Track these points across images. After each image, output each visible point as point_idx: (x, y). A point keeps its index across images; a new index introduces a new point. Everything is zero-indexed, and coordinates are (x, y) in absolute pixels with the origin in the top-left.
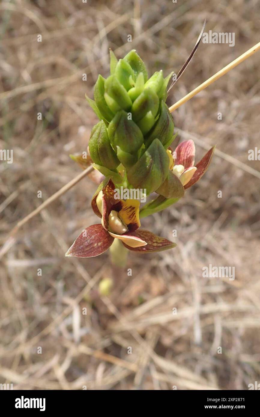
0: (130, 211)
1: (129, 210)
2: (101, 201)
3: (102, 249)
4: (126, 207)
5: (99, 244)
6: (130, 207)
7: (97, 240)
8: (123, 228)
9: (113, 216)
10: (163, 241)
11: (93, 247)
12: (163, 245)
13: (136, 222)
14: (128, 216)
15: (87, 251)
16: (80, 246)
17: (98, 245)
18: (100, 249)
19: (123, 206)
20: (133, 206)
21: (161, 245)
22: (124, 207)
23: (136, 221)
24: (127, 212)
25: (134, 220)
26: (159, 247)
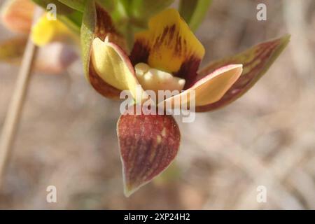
0: (171, 37)
1: (167, 37)
2: (112, 50)
3: (174, 140)
4: (158, 38)
5: (164, 133)
6: (166, 31)
7: (153, 129)
8: (178, 81)
9: (145, 73)
10: (257, 51)
11: (159, 146)
12: (263, 60)
13: (192, 53)
14: (173, 50)
15: (155, 159)
16: (136, 160)
17: (162, 137)
18: (171, 140)
19: (148, 42)
20: (170, 25)
21: (258, 62)
22: (153, 43)
23: (190, 52)
24: (166, 44)
25: (186, 51)
26: (258, 67)
